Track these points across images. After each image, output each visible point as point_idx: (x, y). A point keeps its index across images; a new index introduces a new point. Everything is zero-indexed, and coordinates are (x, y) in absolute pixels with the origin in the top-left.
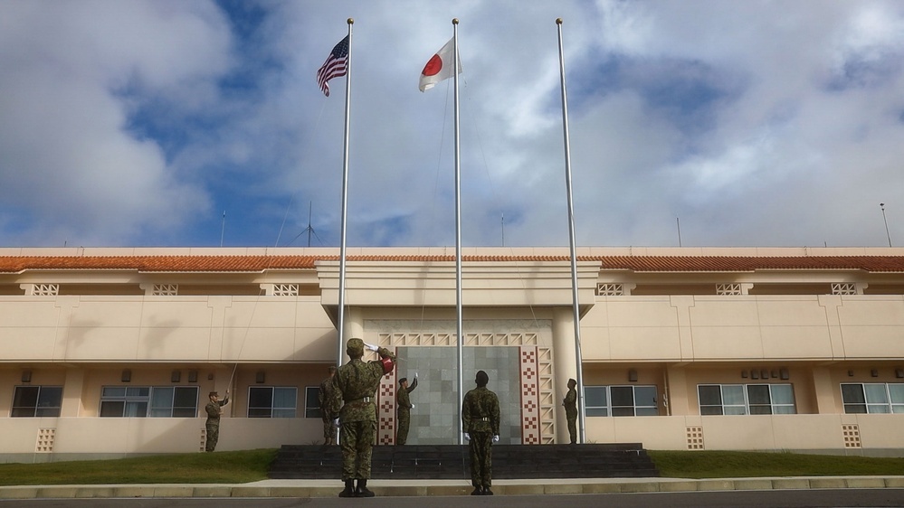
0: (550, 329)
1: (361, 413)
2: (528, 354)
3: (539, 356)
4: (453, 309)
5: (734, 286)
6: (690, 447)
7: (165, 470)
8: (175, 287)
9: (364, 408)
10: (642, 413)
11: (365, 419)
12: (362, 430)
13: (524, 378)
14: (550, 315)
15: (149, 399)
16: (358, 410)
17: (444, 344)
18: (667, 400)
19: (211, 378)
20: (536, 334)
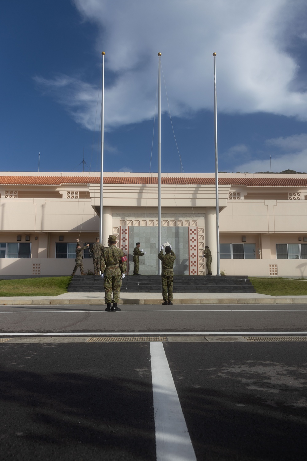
0: (203, 218)
1: (114, 272)
2: (193, 230)
3: (198, 231)
4: (156, 208)
5: (298, 194)
6: (271, 274)
7: (17, 288)
8: (16, 192)
9: (116, 269)
10: (248, 257)
11: (117, 275)
12: (115, 280)
13: (191, 242)
14: (205, 211)
15: (6, 249)
16: (113, 270)
17: (151, 225)
18: (260, 251)
19: (37, 238)
20: (197, 220)
